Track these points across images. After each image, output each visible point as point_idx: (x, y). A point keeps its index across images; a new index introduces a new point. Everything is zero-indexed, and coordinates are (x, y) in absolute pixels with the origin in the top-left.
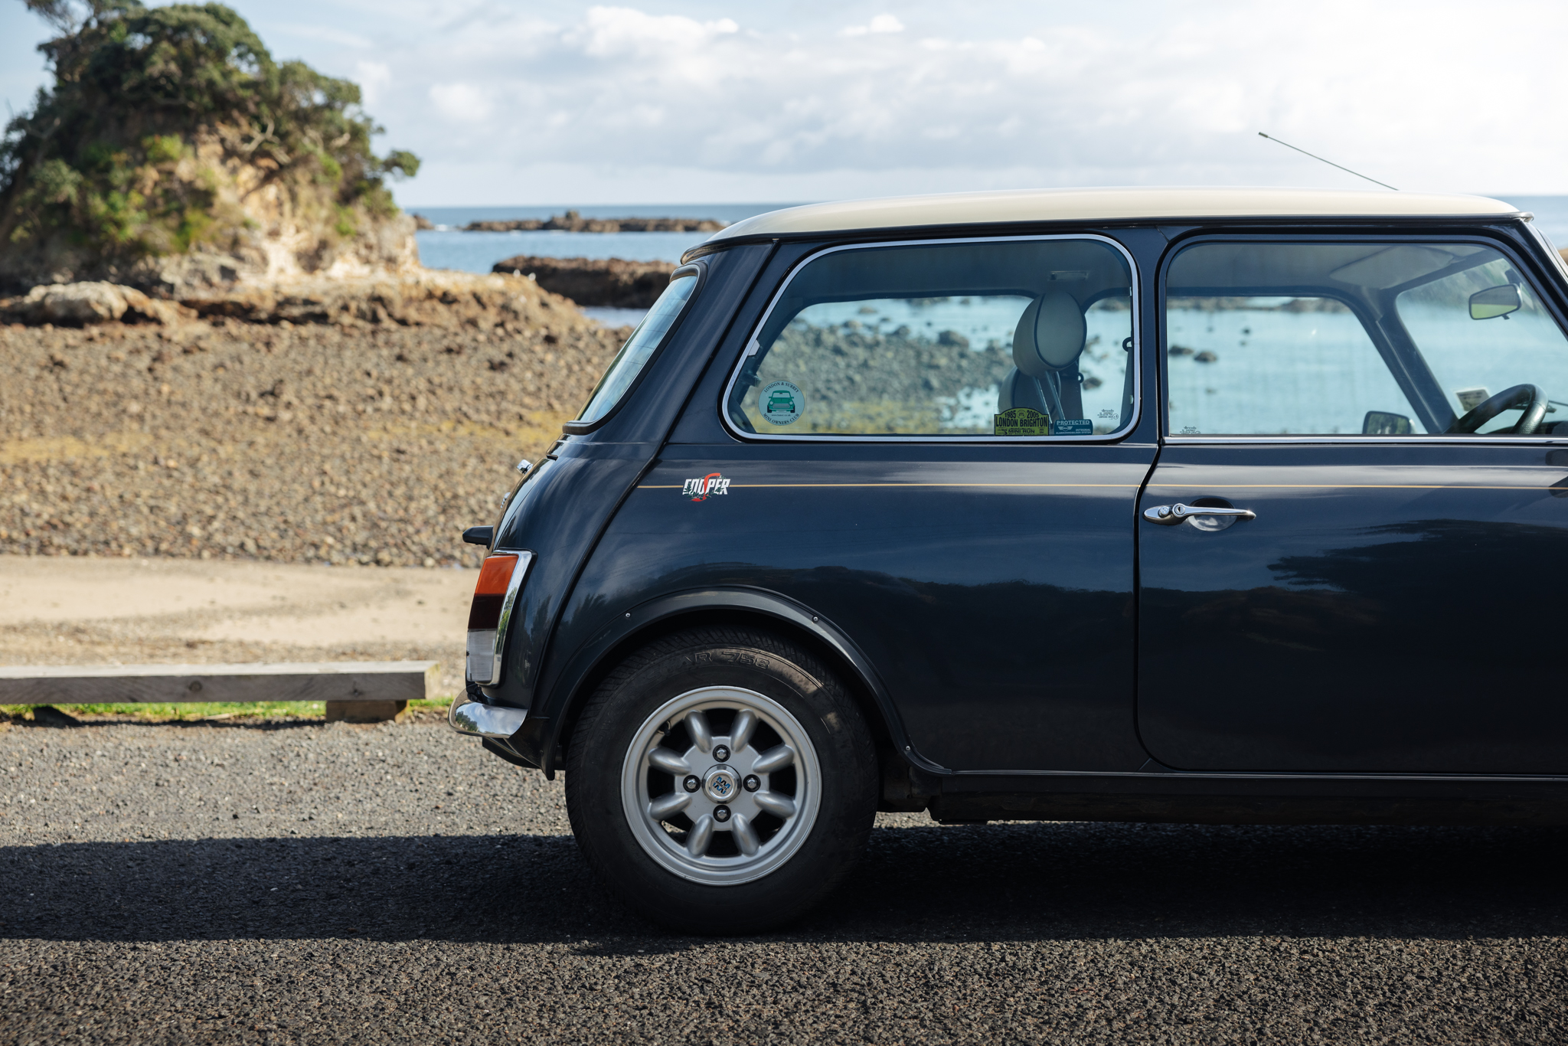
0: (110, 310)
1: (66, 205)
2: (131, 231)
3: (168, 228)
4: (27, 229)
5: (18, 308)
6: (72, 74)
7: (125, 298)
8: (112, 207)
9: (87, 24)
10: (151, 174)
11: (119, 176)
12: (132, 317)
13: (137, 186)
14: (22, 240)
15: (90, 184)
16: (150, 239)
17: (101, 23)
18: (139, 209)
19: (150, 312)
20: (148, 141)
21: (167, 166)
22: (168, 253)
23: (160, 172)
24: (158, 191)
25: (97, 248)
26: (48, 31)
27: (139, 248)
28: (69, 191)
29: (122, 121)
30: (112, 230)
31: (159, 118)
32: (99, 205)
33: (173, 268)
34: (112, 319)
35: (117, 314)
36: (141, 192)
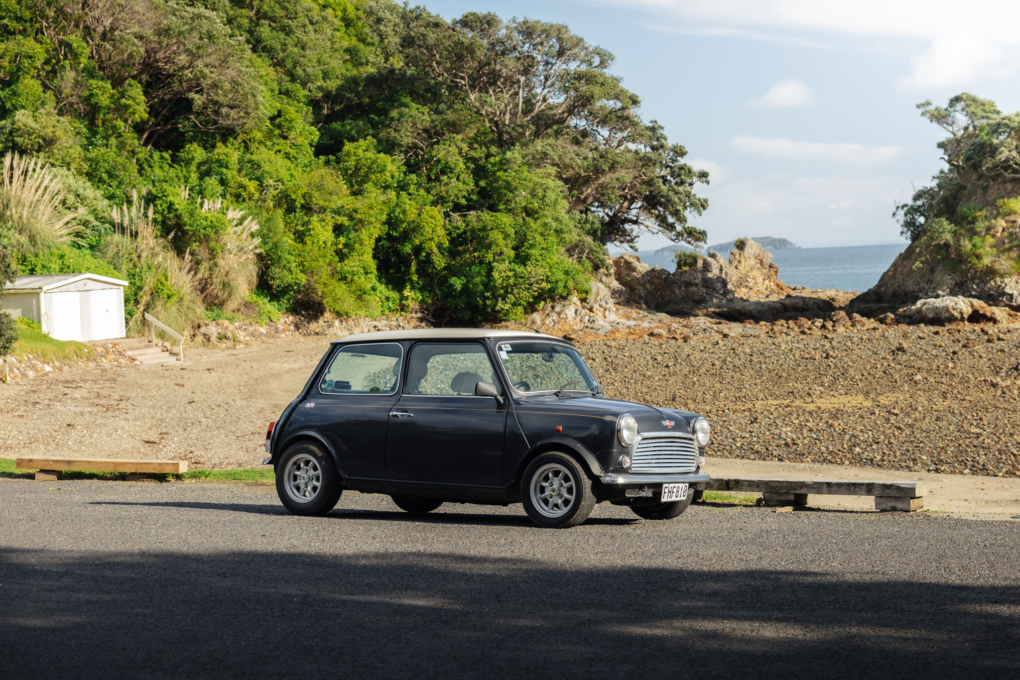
0: (962, 313)
1: (947, 245)
2: (986, 261)
3: (1011, 258)
4: (922, 262)
5: (907, 313)
6: (957, 161)
7: (972, 305)
8: (974, 246)
9: (966, 129)
10: (1001, 223)
11: (980, 226)
12: (976, 317)
13: (992, 232)
14: (919, 268)
15: (963, 231)
16: (997, 266)
17: (974, 127)
18: (991, 247)
19: (989, 314)
20: (1000, 202)
21: (1012, 218)
22: (1010, 275)
23: (1006, 222)
24: (1006, 234)
25: (964, 273)
26: (943, 134)
27: (991, 272)
28: (948, 237)
29: (985, 189)
30: (975, 261)
31: (1009, 186)
32: (967, 245)
33: (1013, 284)
34: (962, 319)
35: (966, 316)
36: (993, 236)
